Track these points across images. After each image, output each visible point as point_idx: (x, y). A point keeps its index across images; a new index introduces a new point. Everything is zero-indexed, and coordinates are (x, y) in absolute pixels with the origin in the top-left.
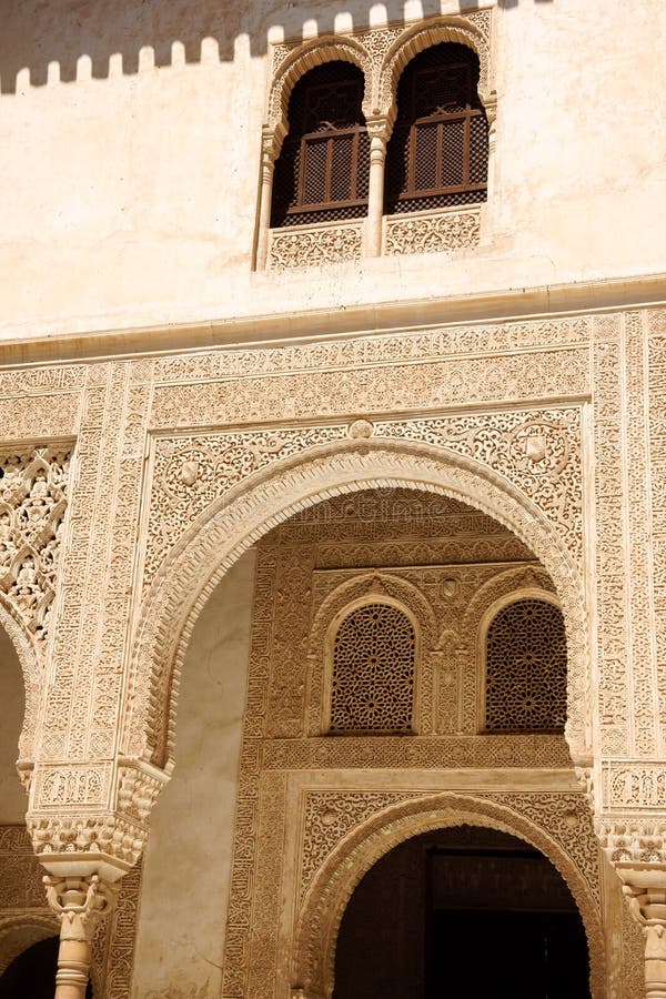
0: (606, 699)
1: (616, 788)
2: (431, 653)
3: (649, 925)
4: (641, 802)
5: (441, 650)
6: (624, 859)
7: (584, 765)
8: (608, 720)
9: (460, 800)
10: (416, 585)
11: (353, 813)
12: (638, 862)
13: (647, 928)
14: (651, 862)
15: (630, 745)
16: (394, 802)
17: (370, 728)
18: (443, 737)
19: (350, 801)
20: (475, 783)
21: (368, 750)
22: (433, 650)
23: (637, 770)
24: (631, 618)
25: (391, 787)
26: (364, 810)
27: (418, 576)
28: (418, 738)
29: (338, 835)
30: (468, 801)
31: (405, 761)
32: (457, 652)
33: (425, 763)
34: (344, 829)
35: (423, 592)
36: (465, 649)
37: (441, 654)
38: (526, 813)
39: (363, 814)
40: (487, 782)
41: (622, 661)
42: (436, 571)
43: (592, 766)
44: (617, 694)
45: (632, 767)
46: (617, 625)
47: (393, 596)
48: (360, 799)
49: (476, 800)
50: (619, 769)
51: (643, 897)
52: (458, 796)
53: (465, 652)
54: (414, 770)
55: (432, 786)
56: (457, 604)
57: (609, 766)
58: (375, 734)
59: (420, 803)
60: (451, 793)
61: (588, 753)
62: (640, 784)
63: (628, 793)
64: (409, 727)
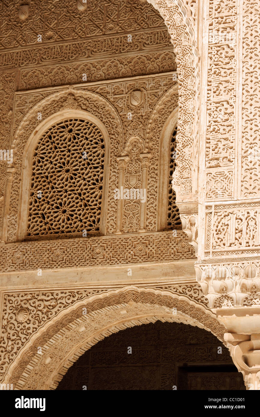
0: (213, 142)
1: (218, 232)
2: (118, 159)
3: (252, 372)
4: (244, 244)
5: (127, 155)
6: (226, 306)
7: (189, 213)
8: (214, 163)
9: (143, 293)
10: (105, 97)
11: (45, 310)
12: (240, 307)
14: (254, 306)
15: (236, 187)
16: (81, 298)
17: (63, 232)
18: (126, 236)
19: (42, 300)
20: (155, 276)
21: (58, 252)
22: (120, 156)
23: (241, 212)
24: (242, 58)
25: (78, 285)
26: (54, 307)
27: (107, 89)
28: (104, 238)
29: (31, 331)
30: (149, 294)
31: (92, 260)
32: (141, 156)
33: (110, 261)
34: (36, 326)
35: (112, 103)
36: (148, 153)
37: (127, 159)
39: (53, 311)
40: (166, 274)
41: (231, 102)
42: (123, 84)
43: (197, 213)
44: (224, 136)
45: (235, 210)
46: (228, 66)
47: (86, 110)
48: (51, 297)
49: (157, 292)
50: (222, 213)
51: (247, 345)
52: (140, 290)
53: (149, 156)
54: (100, 267)
55: (116, 282)
56: (143, 112)
57: (213, 210)
58: (66, 237)
59: (106, 299)
60: (133, 287)
61: (193, 200)
62: (243, 226)
63: (230, 236)
64: (98, 229)
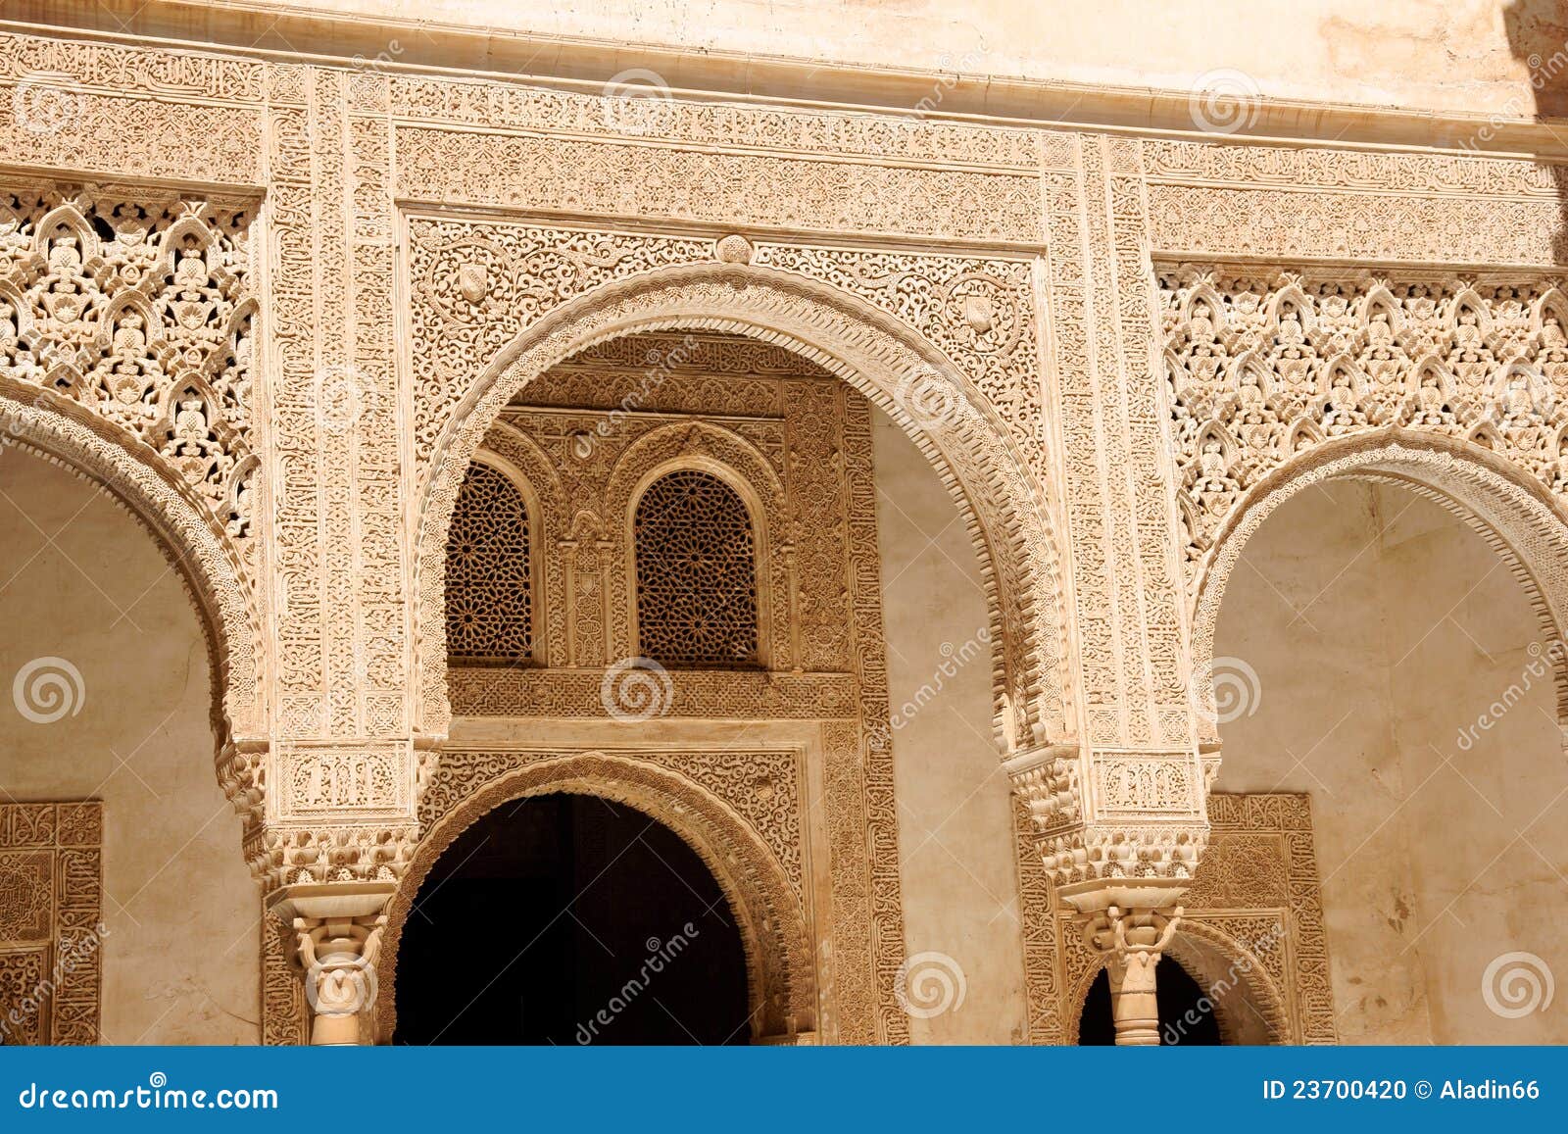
0: (1091, 672)
1: (1111, 786)
2: (561, 544)
3: (1131, 952)
4: (1140, 803)
5: (574, 540)
7: (1066, 756)
8: (1096, 698)
9: (609, 763)
10: (530, 436)
11: (454, 783)
12: (1133, 877)
13: (1128, 956)
14: (1146, 877)
15: (1122, 730)
16: (515, 766)
17: (469, 653)
18: (585, 672)
19: (449, 766)
20: (634, 739)
21: (474, 688)
22: (563, 540)
23: (1133, 763)
25: (510, 744)
26: (470, 778)
27: (534, 422)
28: (549, 671)
29: (432, 817)
30: (620, 764)
31: (532, 707)
32: (599, 545)
33: (561, 709)
34: (440, 808)
35: (543, 447)
36: (610, 541)
37: (575, 545)
38: (703, 782)
39: (469, 785)
40: (649, 737)
41: (1107, 621)
42: (562, 417)
43: (1076, 757)
44: (1104, 665)
45: (1126, 760)
46: (1098, 573)
47: (496, 450)
48: (462, 762)
49: (631, 762)
50: (1112, 761)
51: (1128, 919)
52: (606, 758)
53: (612, 545)
54: (547, 719)
55: (572, 743)
56: (597, 470)
57: (1101, 758)
58: (478, 664)
59: (551, 768)
60: (598, 753)
61: (1073, 741)
62: (1136, 780)
63: (1124, 793)
64: (529, 654)
